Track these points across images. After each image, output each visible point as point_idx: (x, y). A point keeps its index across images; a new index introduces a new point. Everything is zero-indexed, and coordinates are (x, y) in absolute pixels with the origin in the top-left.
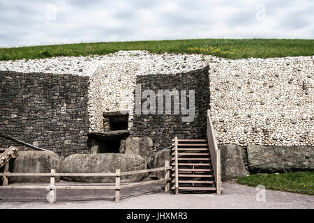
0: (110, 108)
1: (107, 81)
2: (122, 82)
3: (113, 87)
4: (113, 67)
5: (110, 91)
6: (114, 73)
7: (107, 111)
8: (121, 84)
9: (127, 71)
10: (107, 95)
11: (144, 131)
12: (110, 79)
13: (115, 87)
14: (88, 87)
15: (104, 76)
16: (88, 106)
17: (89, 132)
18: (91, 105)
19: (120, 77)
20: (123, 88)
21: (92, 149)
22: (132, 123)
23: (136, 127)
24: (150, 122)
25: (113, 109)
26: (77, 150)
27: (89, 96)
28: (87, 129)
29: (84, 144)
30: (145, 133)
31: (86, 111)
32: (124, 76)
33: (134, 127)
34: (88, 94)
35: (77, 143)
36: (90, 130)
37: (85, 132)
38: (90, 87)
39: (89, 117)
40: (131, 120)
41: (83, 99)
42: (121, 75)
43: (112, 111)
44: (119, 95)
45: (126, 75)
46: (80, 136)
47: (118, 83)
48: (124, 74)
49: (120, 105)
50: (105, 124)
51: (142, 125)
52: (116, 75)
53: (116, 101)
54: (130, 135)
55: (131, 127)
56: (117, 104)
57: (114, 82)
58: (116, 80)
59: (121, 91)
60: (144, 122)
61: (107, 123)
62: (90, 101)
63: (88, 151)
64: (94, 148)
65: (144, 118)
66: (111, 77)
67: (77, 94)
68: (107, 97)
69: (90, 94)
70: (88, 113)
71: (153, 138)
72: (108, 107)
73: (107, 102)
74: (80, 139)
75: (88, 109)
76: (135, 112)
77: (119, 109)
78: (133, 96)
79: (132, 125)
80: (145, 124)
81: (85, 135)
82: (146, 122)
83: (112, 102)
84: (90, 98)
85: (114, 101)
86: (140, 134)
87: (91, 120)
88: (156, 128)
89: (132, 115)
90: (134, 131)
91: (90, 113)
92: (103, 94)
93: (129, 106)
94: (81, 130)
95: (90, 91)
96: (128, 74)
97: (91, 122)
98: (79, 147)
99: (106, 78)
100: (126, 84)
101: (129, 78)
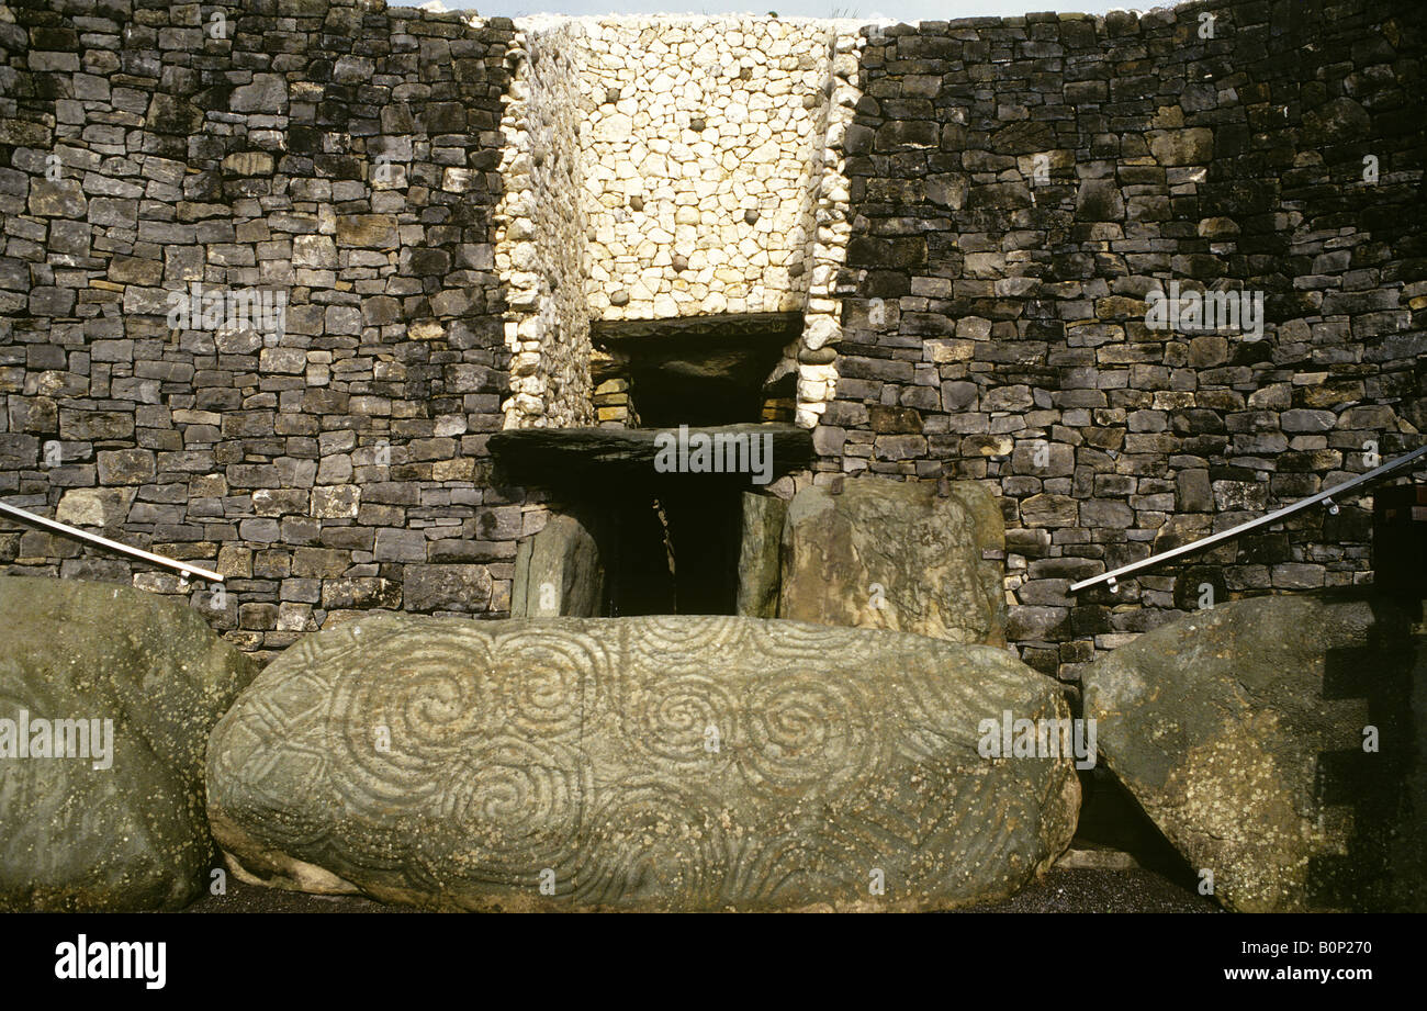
0: (638, 292)
1: (615, 125)
2: (710, 134)
3: (656, 164)
4: (658, 45)
5: (634, 188)
6: (662, 82)
7: (613, 314)
9: (746, 74)
10: (617, 210)
11: (926, 436)
12: (637, 119)
13: (671, 162)
14: (504, 99)
15: (599, 96)
16: (499, 235)
17: (505, 428)
18: (520, 228)
19: (702, 107)
20: (718, 173)
21: (522, 561)
22: (830, 371)
23: (860, 401)
24: (973, 365)
25: (656, 299)
26: (404, 564)
27: (508, 164)
28: (486, 409)
29: (463, 519)
30: (934, 444)
31: (484, 271)
32: (724, 102)
33: (849, 403)
34: (503, 147)
35: (410, 514)
36: (511, 415)
37: (468, 432)
38: (521, 99)
39: (505, 315)
40: (825, 345)
41: (464, 184)
42: (704, 93)
43: (648, 315)
44: (692, 214)
45: (735, 96)
46: (435, 455)
47: (690, 145)
48: (726, 89)
49: (699, 279)
50: (602, 389)
51: (909, 384)
52: (677, 91)
53: (673, 254)
54: (819, 458)
55: (824, 400)
56: (678, 269)
57: (659, 138)
58: (674, 126)
59: (704, 189)
60: (922, 362)
61: (617, 390)
62: (511, 197)
63: (487, 572)
64: (537, 556)
65: (925, 338)
66: (644, 104)
67: (420, 146)
68: (619, 225)
69: (513, 151)
70: (502, 283)
71: (1000, 484)
72: (620, 286)
73: (613, 258)
74: (435, 477)
75: (497, 257)
76: (854, 289)
77: (691, 299)
78: (836, 168)
79: (832, 383)
80: (934, 379)
81: (468, 456)
82: (938, 365)
83: (651, 255)
84: (515, 173)
85: (664, 249)
86: (890, 457)
87: (522, 339)
88: (1022, 413)
89: (832, 313)
90: (847, 428)
91: (516, 287)
92: (592, 201)
93: (759, 281)
94: (440, 413)
95: (521, 128)
96: (751, 93)
97: (517, 354)
98: (428, 539)
99: (609, 108)
100: (738, 150)
101: (753, 116)
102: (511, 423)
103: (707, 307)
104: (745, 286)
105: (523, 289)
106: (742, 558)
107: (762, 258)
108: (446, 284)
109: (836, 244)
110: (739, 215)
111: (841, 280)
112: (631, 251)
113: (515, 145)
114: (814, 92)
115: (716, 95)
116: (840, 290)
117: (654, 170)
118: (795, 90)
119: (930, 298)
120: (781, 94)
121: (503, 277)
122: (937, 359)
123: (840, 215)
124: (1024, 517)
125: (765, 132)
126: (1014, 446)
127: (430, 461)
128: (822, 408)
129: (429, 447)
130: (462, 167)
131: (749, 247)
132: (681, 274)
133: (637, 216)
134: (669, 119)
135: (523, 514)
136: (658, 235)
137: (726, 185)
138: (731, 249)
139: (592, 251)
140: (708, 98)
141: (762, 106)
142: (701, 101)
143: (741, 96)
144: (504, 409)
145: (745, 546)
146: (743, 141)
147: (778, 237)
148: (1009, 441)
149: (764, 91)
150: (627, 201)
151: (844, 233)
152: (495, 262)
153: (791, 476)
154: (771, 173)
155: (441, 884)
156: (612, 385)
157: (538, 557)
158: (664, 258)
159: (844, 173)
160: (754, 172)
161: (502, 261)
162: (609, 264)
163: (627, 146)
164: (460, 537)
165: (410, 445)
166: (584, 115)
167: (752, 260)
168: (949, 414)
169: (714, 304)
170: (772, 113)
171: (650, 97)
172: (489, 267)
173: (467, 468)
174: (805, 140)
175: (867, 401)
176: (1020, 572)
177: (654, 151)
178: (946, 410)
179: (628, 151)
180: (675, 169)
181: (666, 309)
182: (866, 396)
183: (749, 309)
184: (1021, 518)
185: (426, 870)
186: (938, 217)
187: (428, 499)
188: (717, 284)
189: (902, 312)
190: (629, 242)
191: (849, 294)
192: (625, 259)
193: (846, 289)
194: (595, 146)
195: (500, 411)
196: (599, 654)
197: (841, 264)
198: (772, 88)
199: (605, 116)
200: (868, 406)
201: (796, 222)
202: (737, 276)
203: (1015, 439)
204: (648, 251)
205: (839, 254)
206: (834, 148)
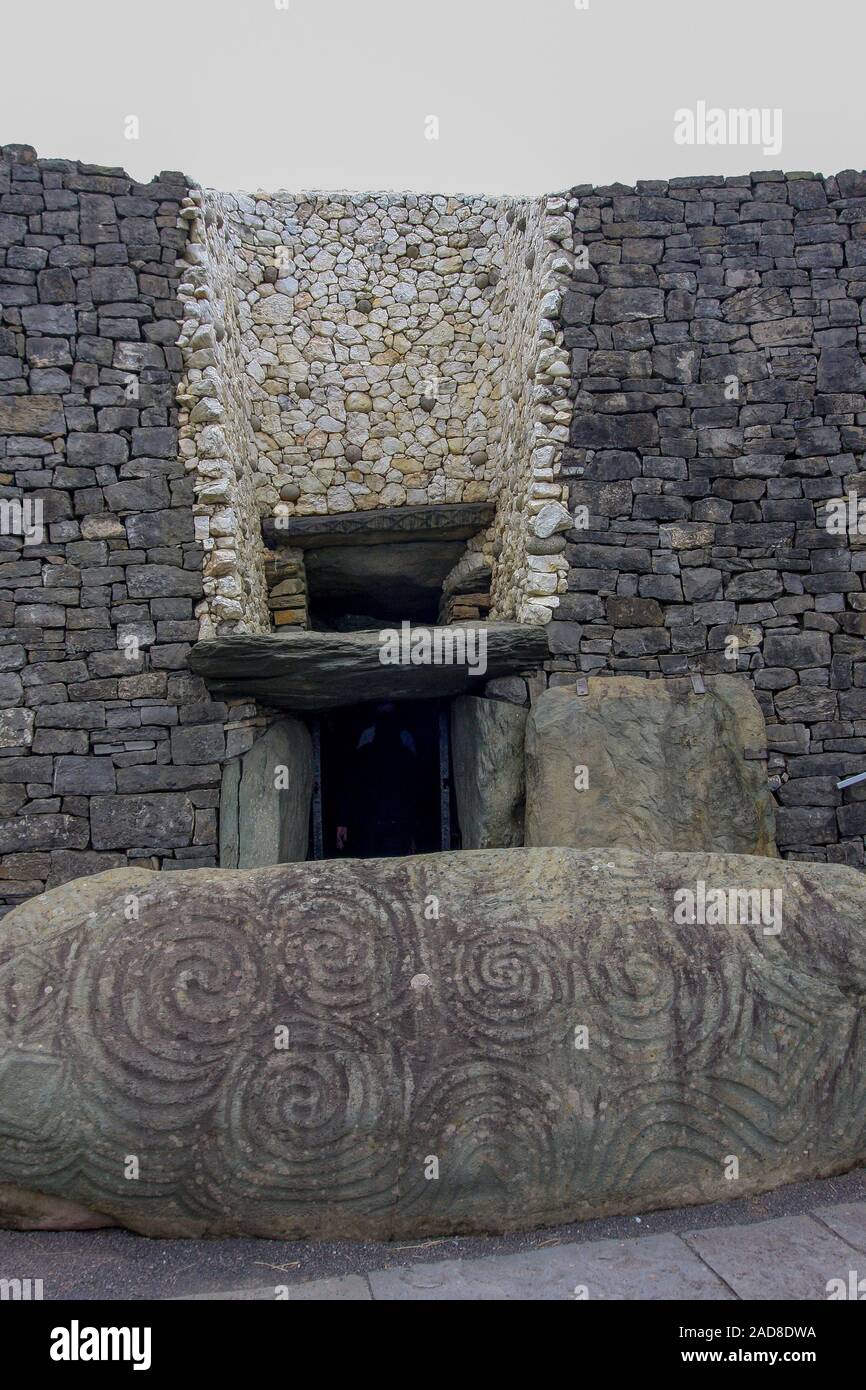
0: (310, 484)
1: (275, 306)
2: (378, 315)
3: (321, 347)
4: (316, 221)
5: (300, 371)
6: (323, 259)
7: (286, 509)
8: (374, 332)
9: (413, 252)
10: (282, 399)
11: (668, 629)
12: (299, 299)
13: (337, 346)
14: (180, 263)
15: (256, 277)
16: (183, 418)
17: (202, 636)
18: (207, 408)
19: (369, 288)
20: (389, 356)
21: (229, 786)
22: (560, 561)
23: (594, 592)
24: (715, 550)
25: (330, 492)
26: (89, 797)
27: (190, 337)
28: (177, 616)
29: (156, 742)
30: (680, 638)
31: (166, 459)
32: (389, 281)
33: (582, 596)
34: (182, 317)
35: (95, 738)
36: (206, 619)
37: (156, 643)
38: (199, 264)
39: (196, 508)
40: (555, 534)
41: (139, 360)
42: (369, 271)
43: (322, 509)
44: (364, 401)
45: (404, 274)
46: (119, 670)
47: (357, 327)
48: (394, 269)
49: (375, 470)
50: (277, 591)
51: (647, 573)
52: (341, 270)
53: (345, 442)
54: (552, 656)
55: (556, 593)
56: (351, 460)
57: (324, 319)
58: (339, 307)
59: (375, 373)
60: (660, 548)
61: (294, 590)
62: (195, 374)
63: (188, 801)
64: (247, 780)
65: (660, 522)
66: (305, 284)
67: (85, 316)
68: (284, 414)
69: (194, 322)
70: (187, 473)
71: (752, 677)
72: (290, 479)
73: (281, 449)
74: (121, 695)
75: (182, 443)
76: (581, 470)
77: (367, 491)
78: (553, 341)
79: (562, 574)
80: (674, 567)
81: (157, 669)
82: (676, 550)
83: (319, 444)
84: (196, 347)
85: (335, 439)
86: (630, 653)
87: (215, 535)
88: (771, 600)
89: (559, 498)
90: (583, 622)
91: (204, 476)
92: (255, 388)
93: (439, 470)
94: (123, 622)
95: (201, 297)
96: (419, 271)
97: (210, 551)
98: (116, 767)
99: (268, 288)
100: (409, 332)
101: (422, 295)
102: (207, 632)
103: (385, 500)
104: (424, 477)
105: (213, 478)
106: (480, 770)
107: (442, 445)
108: (123, 474)
109: (558, 423)
110: (414, 401)
111: (567, 462)
112: (299, 441)
113: (195, 316)
114: (487, 270)
115: (382, 273)
116: (566, 472)
117: (319, 353)
118: (466, 267)
119: (665, 479)
120: (451, 273)
121: (190, 464)
122: (675, 544)
123: (560, 391)
124: (780, 713)
125: (436, 312)
126: (764, 636)
127: (114, 676)
128: (555, 602)
129: (114, 661)
130: (135, 340)
131: (426, 435)
132: (356, 466)
133: (306, 404)
134: (333, 299)
135: (226, 732)
136: (327, 423)
137: (399, 368)
138: (407, 437)
139: (258, 442)
140: (373, 277)
141: (432, 285)
142: (366, 280)
143: (408, 274)
144: (197, 615)
145: (482, 757)
146: (414, 321)
147: (456, 424)
148: (759, 631)
149: (433, 269)
150: (292, 387)
151: (566, 411)
152: (179, 447)
153: (523, 677)
154: (446, 356)
155: (226, 1209)
156: (290, 586)
157: (249, 781)
158: (336, 447)
159: (563, 345)
160: (427, 356)
161: (185, 445)
162: (277, 455)
163: (289, 329)
164: (154, 763)
165: (90, 659)
166: (242, 295)
167: (432, 449)
168: (690, 603)
169: (392, 495)
170: (443, 293)
171: (312, 277)
172: (173, 454)
173: (157, 683)
174: (481, 321)
175: (603, 592)
176: (779, 771)
177: (319, 334)
178: (688, 599)
179: (290, 334)
180: (342, 354)
181: (340, 501)
182: (601, 587)
183: (430, 500)
184: (777, 713)
185: (208, 1194)
186: (667, 392)
187: (115, 721)
188: (394, 475)
189: (634, 496)
190: (297, 431)
191: (576, 477)
192: (293, 450)
193: (573, 471)
194: (255, 328)
195: (193, 617)
196: (397, 905)
197: (566, 444)
198: (440, 266)
199: (263, 296)
200: (604, 598)
201: (475, 407)
202: (415, 465)
203: (765, 628)
204: (319, 441)
205: (561, 433)
206: (551, 318)
